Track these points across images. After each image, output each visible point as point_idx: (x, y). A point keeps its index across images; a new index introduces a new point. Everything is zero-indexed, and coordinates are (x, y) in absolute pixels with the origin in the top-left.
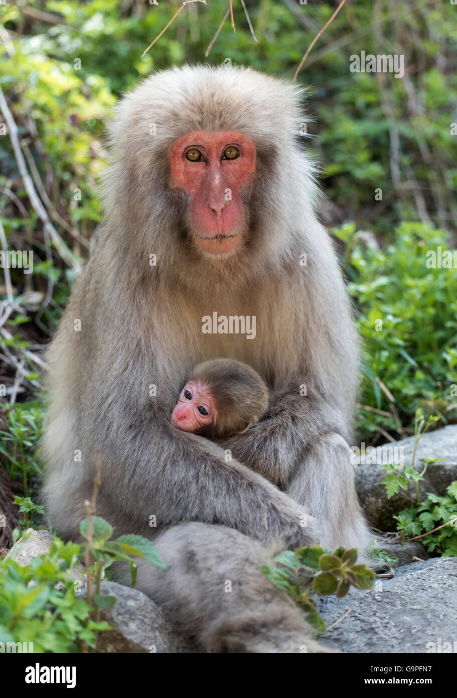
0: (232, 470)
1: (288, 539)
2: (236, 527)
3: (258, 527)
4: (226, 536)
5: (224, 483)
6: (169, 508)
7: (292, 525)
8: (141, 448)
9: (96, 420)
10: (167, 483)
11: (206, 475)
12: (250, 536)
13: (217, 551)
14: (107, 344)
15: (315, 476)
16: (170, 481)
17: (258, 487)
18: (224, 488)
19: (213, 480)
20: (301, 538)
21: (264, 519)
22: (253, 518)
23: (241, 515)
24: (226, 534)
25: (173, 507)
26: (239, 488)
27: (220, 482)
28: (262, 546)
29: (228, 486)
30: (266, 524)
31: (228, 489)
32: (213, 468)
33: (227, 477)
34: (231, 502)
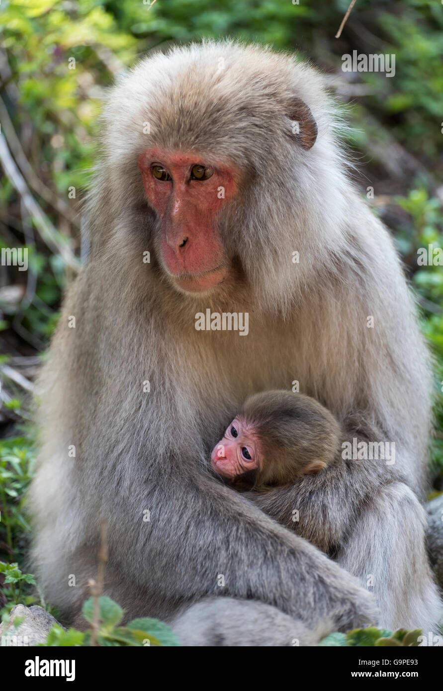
0: (270, 534)
1: (338, 619)
2: (275, 603)
3: (302, 604)
4: (261, 615)
5: (260, 550)
6: (192, 580)
7: (343, 601)
8: (160, 505)
9: (101, 473)
10: (191, 548)
11: (238, 539)
12: (292, 615)
13: (251, 634)
14: (113, 379)
15: (376, 537)
16: (194, 547)
17: (302, 554)
18: (261, 556)
19: (247, 546)
20: (355, 617)
21: (310, 595)
22: (296, 592)
23: (281, 589)
24: (262, 613)
25: (197, 578)
26: (278, 556)
27: (256, 548)
28: (306, 627)
29: (264, 553)
30: (312, 600)
31: (265, 557)
32: (247, 531)
33: (264, 542)
34: (268, 574)
